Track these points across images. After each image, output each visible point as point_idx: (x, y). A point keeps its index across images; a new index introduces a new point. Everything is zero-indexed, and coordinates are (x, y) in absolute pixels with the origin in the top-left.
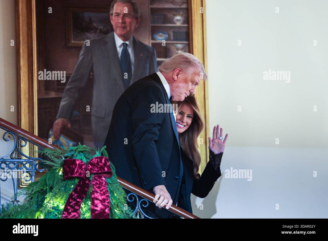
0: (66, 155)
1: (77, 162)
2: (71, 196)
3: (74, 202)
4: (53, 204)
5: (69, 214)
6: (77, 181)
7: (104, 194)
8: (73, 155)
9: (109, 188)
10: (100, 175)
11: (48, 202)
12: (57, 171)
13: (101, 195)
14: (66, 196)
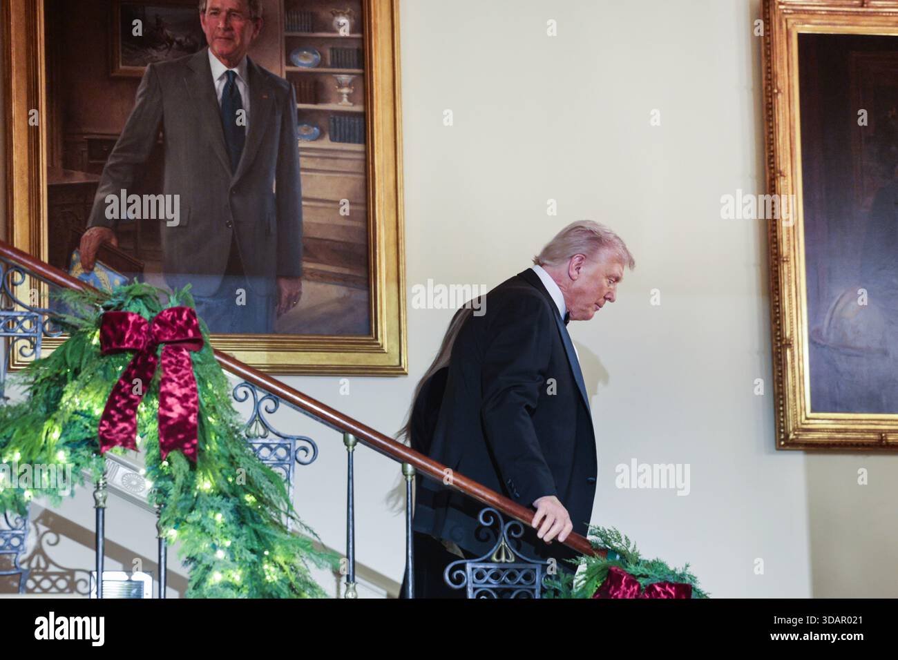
0: (107, 303)
1: (131, 319)
2: (117, 390)
3: (123, 401)
4: (80, 405)
5: (114, 425)
6: (129, 357)
7: (186, 384)
8: (121, 304)
9: (196, 372)
10: (178, 345)
11: (70, 401)
12: (89, 336)
13: (181, 387)
14: (106, 389)
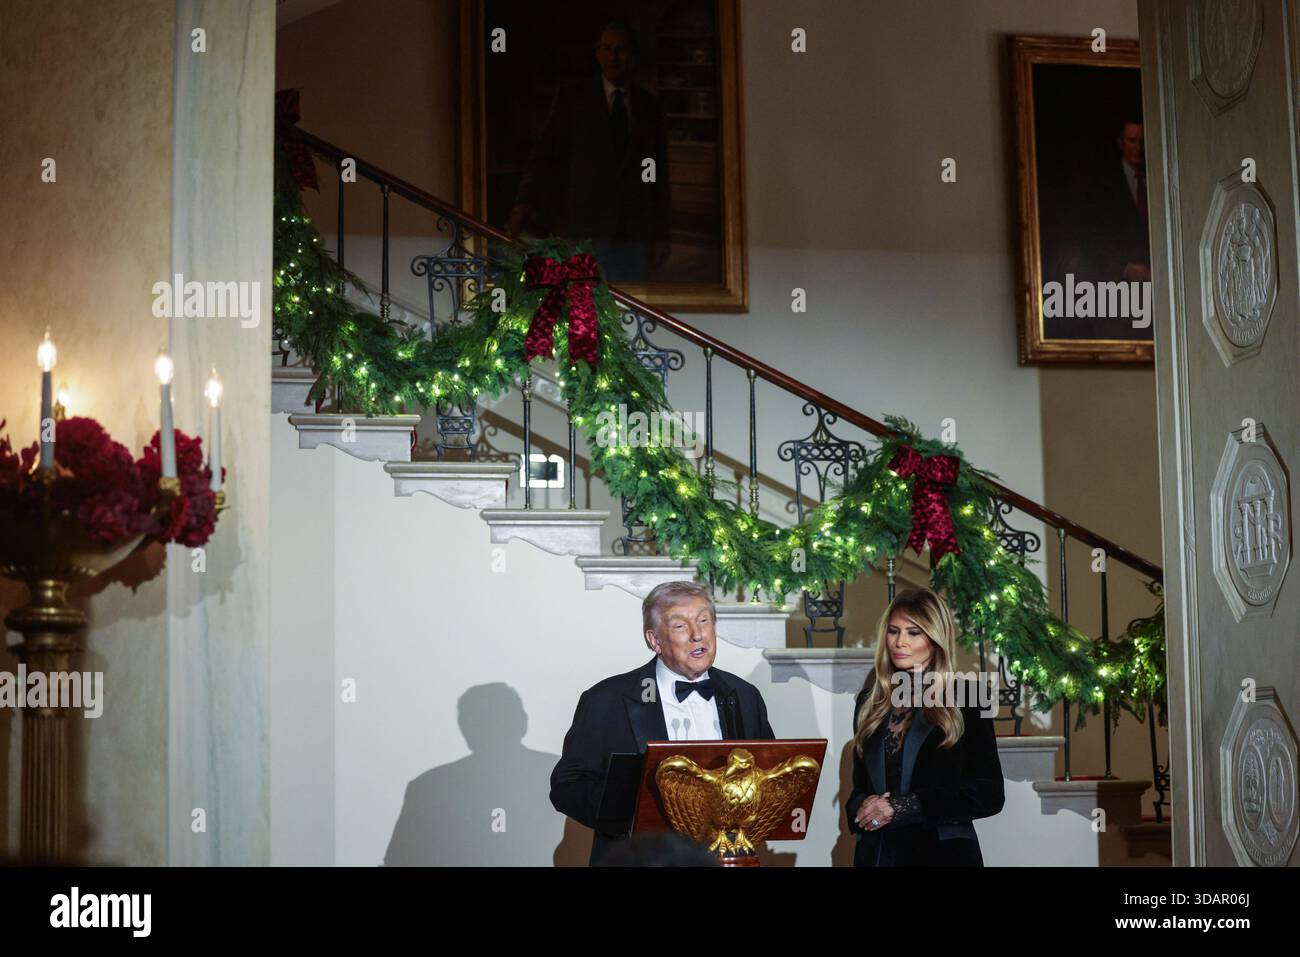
0: (531, 252)
1: (548, 263)
2: (538, 314)
3: (542, 323)
4: (512, 326)
5: (536, 340)
6: (547, 291)
7: (588, 311)
8: (540, 253)
9: (597, 302)
10: (583, 282)
11: (504, 322)
12: (518, 276)
13: (584, 312)
14: (531, 314)
